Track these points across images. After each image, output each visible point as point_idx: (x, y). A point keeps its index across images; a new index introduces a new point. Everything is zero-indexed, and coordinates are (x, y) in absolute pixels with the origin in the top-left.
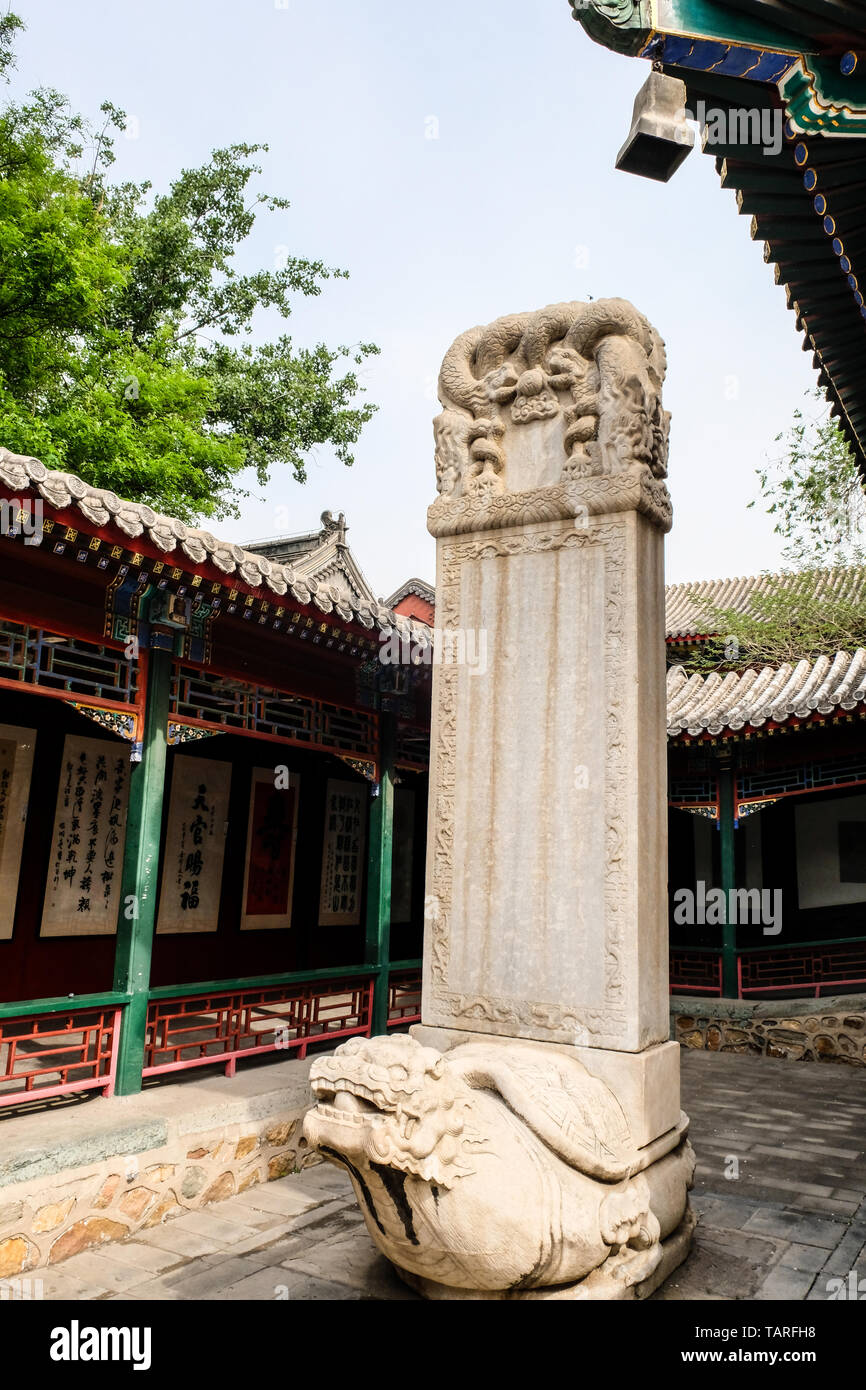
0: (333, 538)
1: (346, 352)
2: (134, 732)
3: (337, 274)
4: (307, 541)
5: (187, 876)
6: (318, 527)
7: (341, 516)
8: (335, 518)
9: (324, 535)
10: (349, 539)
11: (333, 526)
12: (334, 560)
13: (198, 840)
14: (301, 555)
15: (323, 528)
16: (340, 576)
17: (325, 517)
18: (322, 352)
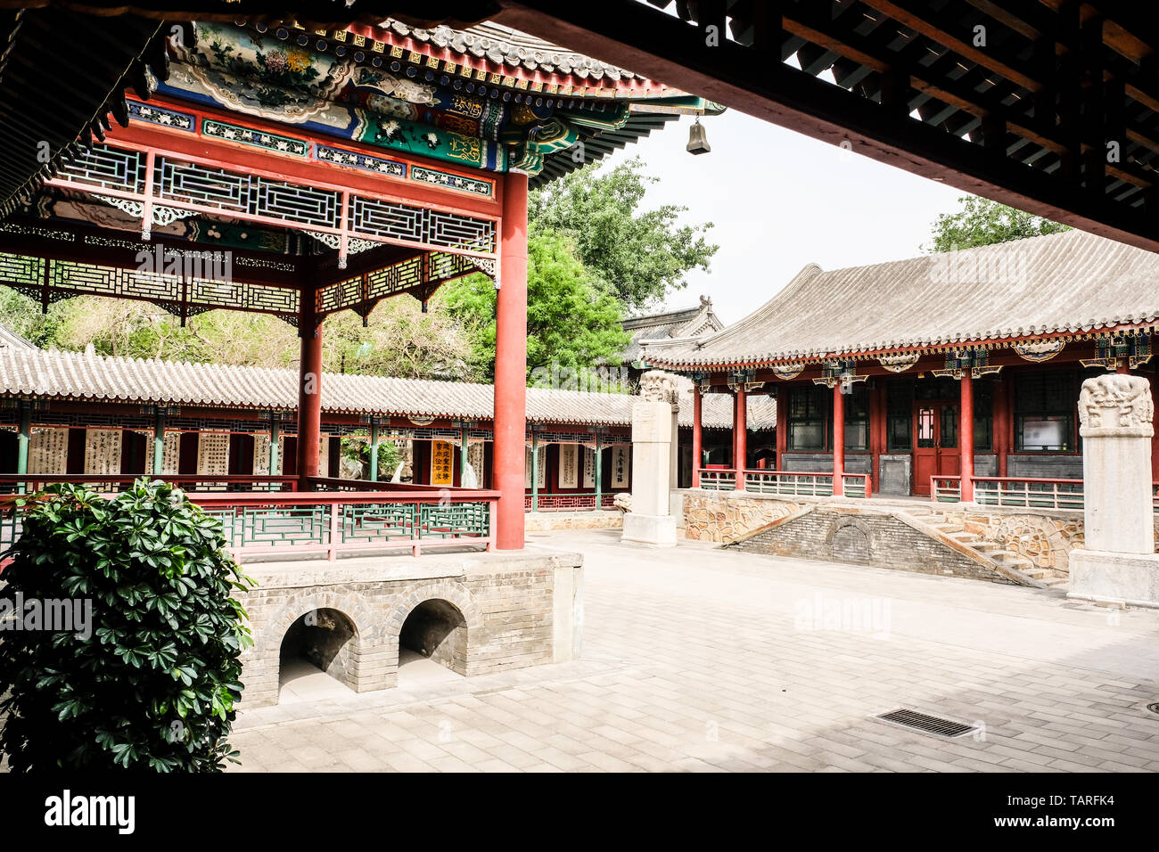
0: (706, 309)
1: (697, 229)
2: (595, 448)
3: (684, 208)
4: (694, 310)
5: (619, 473)
6: (699, 303)
7: (709, 298)
8: (706, 299)
9: (702, 307)
10: (714, 309)
11: (706, 303)
12: (706, 321)
13: (621, 464)
14: (695, 316)
15: (701, 304)
16: (711, 328)
17: (702, 298)
18: (687, 229)
